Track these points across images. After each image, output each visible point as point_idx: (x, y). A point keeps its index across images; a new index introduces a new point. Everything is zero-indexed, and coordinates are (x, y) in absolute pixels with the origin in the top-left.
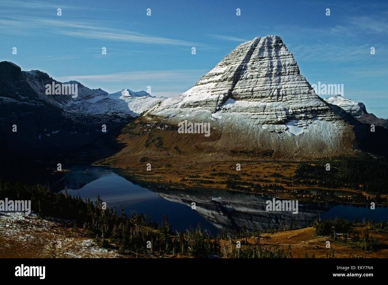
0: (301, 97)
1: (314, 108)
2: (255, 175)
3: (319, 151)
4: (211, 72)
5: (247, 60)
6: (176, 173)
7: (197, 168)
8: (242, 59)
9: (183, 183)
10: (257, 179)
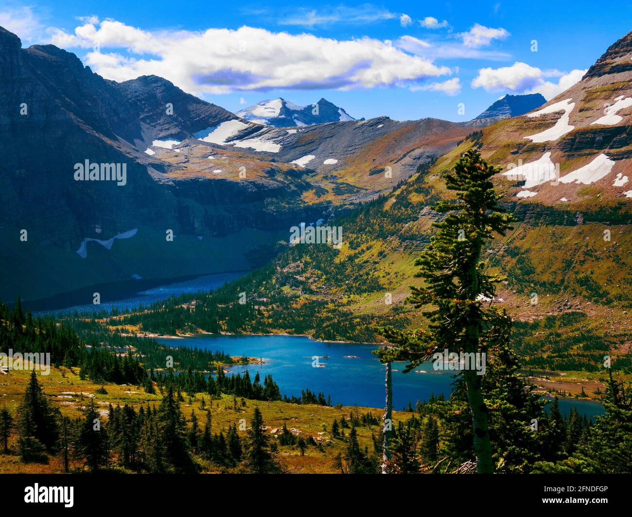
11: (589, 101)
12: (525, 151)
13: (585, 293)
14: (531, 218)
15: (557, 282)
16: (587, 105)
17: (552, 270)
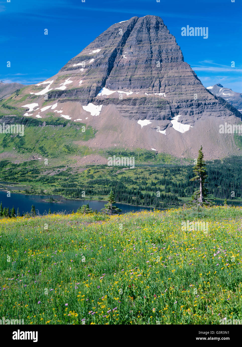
0: (186, 88)
1: (201, 101)
2: (141, 181)
3: (210, 152)
4: (80, 55)
5: (123, 42)
6: (45, 181)
7: (71, 174)
8: (118, 42)
9: (56, 194)
10: (144, 187)
11: (58, 80)
12: (32, 98)
13: (40, 153)
14: (28, 123)
15: (32, 148)
16: (57, 82)
17: (31, 143)
